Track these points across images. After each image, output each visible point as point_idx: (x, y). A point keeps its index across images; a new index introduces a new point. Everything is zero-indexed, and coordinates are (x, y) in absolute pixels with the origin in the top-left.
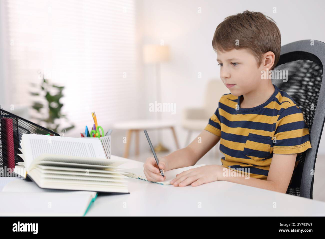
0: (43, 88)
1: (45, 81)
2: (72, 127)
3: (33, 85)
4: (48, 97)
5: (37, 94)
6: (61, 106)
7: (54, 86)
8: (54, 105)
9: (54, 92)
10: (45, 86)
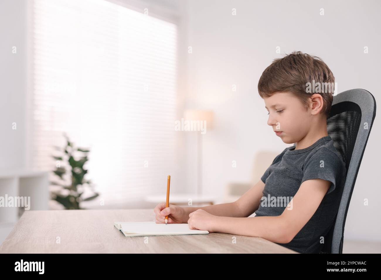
0: (66, 152)
1: (69, 144)
2: (96, 196)
3: (57, 148)
4: (72, 161)
5: (60, 159)
6: (85, 172)
7: (79, 150)
8: (78, 170)
9: (78, 156)
10: (69, 149)
